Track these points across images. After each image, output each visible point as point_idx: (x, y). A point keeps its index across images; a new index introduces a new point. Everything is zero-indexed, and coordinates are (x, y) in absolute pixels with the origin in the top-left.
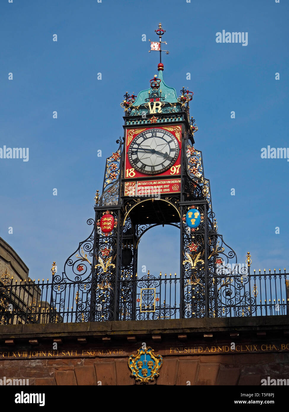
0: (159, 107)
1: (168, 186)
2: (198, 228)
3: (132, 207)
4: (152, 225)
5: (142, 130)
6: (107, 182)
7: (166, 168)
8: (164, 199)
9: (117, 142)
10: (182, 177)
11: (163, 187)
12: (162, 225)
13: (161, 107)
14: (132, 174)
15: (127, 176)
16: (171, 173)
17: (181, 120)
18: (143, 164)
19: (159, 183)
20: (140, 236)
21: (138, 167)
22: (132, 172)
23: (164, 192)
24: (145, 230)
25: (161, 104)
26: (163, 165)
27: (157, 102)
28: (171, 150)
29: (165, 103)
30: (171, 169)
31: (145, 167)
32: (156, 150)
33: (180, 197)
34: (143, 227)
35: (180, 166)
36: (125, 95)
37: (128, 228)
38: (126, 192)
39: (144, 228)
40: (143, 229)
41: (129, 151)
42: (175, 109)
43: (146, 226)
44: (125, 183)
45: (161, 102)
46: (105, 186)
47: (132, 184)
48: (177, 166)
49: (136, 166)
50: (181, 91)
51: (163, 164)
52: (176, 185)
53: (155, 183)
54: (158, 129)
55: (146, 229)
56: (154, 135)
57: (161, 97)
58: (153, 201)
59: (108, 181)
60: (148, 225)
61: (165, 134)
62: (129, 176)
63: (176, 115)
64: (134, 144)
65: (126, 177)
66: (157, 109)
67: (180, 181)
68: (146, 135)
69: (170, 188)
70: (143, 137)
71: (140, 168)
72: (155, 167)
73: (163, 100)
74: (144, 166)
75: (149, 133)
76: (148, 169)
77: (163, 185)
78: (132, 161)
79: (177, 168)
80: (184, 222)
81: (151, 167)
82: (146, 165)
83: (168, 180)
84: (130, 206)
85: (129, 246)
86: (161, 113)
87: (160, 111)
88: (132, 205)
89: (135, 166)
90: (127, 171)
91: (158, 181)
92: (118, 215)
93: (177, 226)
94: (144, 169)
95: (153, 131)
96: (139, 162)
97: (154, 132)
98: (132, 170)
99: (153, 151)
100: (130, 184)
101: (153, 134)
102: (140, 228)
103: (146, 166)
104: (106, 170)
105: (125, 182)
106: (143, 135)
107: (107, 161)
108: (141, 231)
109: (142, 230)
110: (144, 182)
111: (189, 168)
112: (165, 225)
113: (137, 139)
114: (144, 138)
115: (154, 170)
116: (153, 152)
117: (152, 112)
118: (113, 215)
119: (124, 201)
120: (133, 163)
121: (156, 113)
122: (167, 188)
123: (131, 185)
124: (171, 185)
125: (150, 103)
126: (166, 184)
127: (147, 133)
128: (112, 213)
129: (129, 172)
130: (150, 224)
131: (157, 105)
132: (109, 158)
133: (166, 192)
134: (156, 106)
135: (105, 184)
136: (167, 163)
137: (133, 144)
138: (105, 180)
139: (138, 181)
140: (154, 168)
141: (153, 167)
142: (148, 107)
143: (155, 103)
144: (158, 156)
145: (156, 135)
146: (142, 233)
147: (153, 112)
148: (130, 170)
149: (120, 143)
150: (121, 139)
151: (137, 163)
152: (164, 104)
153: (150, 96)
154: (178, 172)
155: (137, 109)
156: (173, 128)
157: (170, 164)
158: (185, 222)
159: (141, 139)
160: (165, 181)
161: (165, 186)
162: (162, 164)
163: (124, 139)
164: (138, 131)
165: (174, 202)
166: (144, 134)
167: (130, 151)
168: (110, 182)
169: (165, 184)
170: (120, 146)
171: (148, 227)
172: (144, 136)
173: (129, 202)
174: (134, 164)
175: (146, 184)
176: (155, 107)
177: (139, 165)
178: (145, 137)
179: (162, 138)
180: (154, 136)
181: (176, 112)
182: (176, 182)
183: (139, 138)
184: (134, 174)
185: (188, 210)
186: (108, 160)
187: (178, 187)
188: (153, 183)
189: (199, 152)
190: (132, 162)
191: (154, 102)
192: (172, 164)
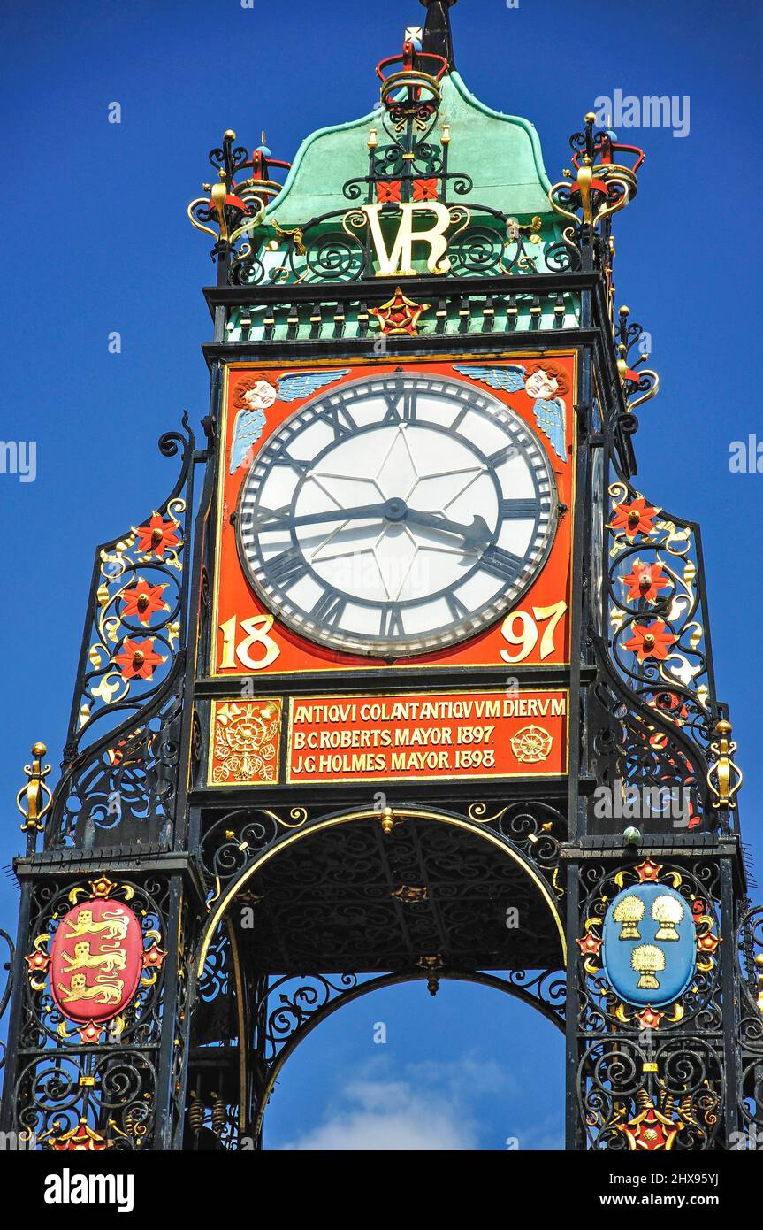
0: (436, 239)
1: (484, 733)
2: (680, 1011)
3: (254, 856)
4: (362, 978)
5: (328, 379)
6: (95, 692)
7: (477, 624)
8: (461, 810)
9: (167, 444)
10: (575, 678)
11: (454, 736)
12: (425, 982)
13: (447, 234)
14: (257, 650)
15: (228, 662)
16: (504, 654)
17: (571, 322)
18: (330, 592)
19: (430, 710)
20: (280, 1046)
21: (297, 610)
22: (260, 635)
23: (462, 770)
24: (314, 1007)
25: (444, 218)
26: (454, 604)
27: (422, 205)
28: (511, 509)
29: (470, 213)
30: (507, 629)
31: (339, 610)
32: (410, 505)
33: (563, 805)
34: (301, 992)
35: (561, 607)
36: (216, 152)
37: (209, 992)
38: (218, 761)
39: (311, 995)
40: (302, 1004)
41: (245, 505)
42: (538, 256)
43: (325, 982)
44: (213, 703)
45: (448, 206)
46: (84, 719)
47: (257, 714)
48: (540, 613)
49: (287, 601)
50: (576, 137)
51: (458, 593)
52: (537, 731)
53: (401, 710)
54: (427, 375)
55: (321, 1001)
56: (400, 407)
57: (445, 176)
58: (388, 821)
59: (105, 691)
60: (336, 979)
61: (469, 406)
62: (237, 658)
63: (540, 288)
64: (276, 463)
65: (219, 671)
66: (421, 249)
67: (559, 706)
68: (349, 408)
69: (499, 743)
70: (328, 421)
71: (307, 617)
72: (406, 614)
73: (461, 191)
74: (334, 600)
75: (371, 395)
76: (360, 621)
77: (455, 723)
78: (257, 572)
79: (542, 624)
80: (588, 966)
81: (378, 613)
82: (348, 599)
83: (486, 698)
84: (240, 855)
85: (208, 1112)
86: (444, 275)
87: (438, 264)
88: (258, 844)
89: (277, 600)
90: (229, 628)
91: (422, 700)
92: (166, 907)
93: (520, 992)
94: (337, 621)
95: (391, 386)
96: (307, 579)
97: (400, 392)
98: (259, 629)
99: (395, 510)
100: (244, 713)
101: (392, 405)
102: (284, 998)
103: (349, 607)
104: (92, 618)
105: (209, 698)
106: (330, 408)
107: (99, 561)
108: (288, 1015)
109: (297, 1011)
110: (337, 702)
111: (620, 623)
112: (442, 982)
113: (294, 435)
114: (338, 428)
115: (396, 633)
116: (396, 515)
117: (386, 267)
118: (135, 905)
119: (208, 818)
120: (265, 584)
121: (413, 273)
122: (481, 746)
123: (251, 721)
124: (507, 726)
125: (379, 206)
126: (473, 720)
127: (357, 399)
128: (130, 895)
129: (241, 634)
130: (348, 970)
131: (424, 221)
132: (110, 548)
133: (473, 769)
134: (415, 228)
135: (85, 708)
136: (482, 590)
137: (266, 460)
138: (85, 679)
139: (294, 694)
140: (397, 620)
141: (392, 609)
142: (364, 234)
143: (408, 208)
144: (421, 541)
145: (411, 410)
146: (294, 1027)
147: (399, 268)
148: (247, 624)
149: (181, 450)
150: (188, 429)
151: (294, 578)
152: (464, 219)
153: (375, 163)
154: (547, 647)
155: (296, 244)
156: (519, 371)
157: (500, 595)
158: (598, 962)
159: (321, 433)
160: (467, 699)
161: (467, 734)
162: (448, 594)
163: (211, 428)
164: (301, 386)
165: (525, 835)
166: (335, 401)
167: (252, 505)
168: (115, 695)
169: (464, 721)
170: (186, 474)
171: (334, 994)
172: (336, 416)
173: (235, 824)
174: (269, 590)
175: (344, 718)
176: (405, 236)
177: (305, 594)
178: (342, 420)
179: (451, 432)
180: (396, 422)
181: (542, 269)
182: (534, 706)
183: (305, 425)
184: (273, 651)
185: (612, 891)
186: (103, 554)
187: (547, 743)
188: (389, 712)
189: (680, 525)
190: (261, 577)
191: (402, 206)
192: (512, 594)
